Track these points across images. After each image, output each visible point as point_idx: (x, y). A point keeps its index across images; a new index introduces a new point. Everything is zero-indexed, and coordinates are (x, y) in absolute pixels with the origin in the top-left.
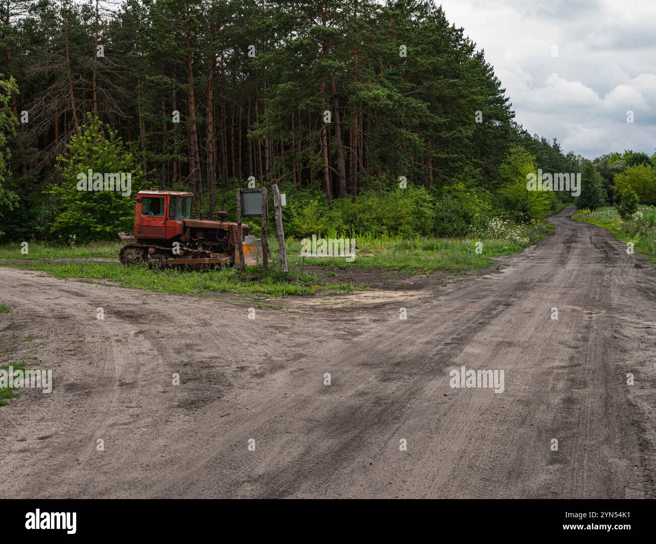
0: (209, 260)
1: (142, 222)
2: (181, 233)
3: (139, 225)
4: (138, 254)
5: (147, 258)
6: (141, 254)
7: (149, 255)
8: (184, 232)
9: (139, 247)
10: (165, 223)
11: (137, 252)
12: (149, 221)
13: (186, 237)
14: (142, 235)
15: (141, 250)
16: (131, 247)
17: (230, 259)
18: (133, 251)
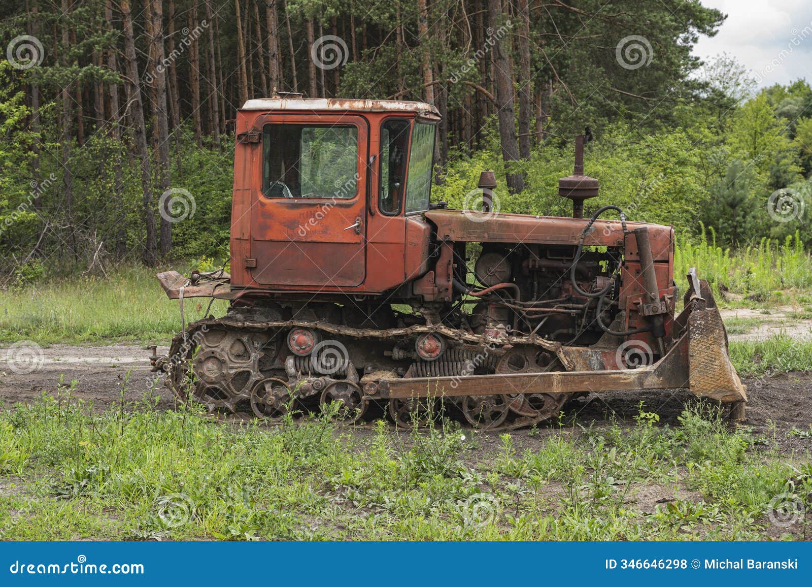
0: (564, 380)
1: (264, 228)
2: (421, 266)
3: (253, 241)
4: (245, 355)
5: (282, 371)
6: (255, 355)
7: (290, 362)
8: (432, 264)
9: (244, 330)
10: (364, 229)
11: (238, 348)
12: (292, 225)
13: (441, 281)
14: (261, 281)
15: (252, 340)
16: (215, 329)
17: (659, 372)
18: (225, 346)
